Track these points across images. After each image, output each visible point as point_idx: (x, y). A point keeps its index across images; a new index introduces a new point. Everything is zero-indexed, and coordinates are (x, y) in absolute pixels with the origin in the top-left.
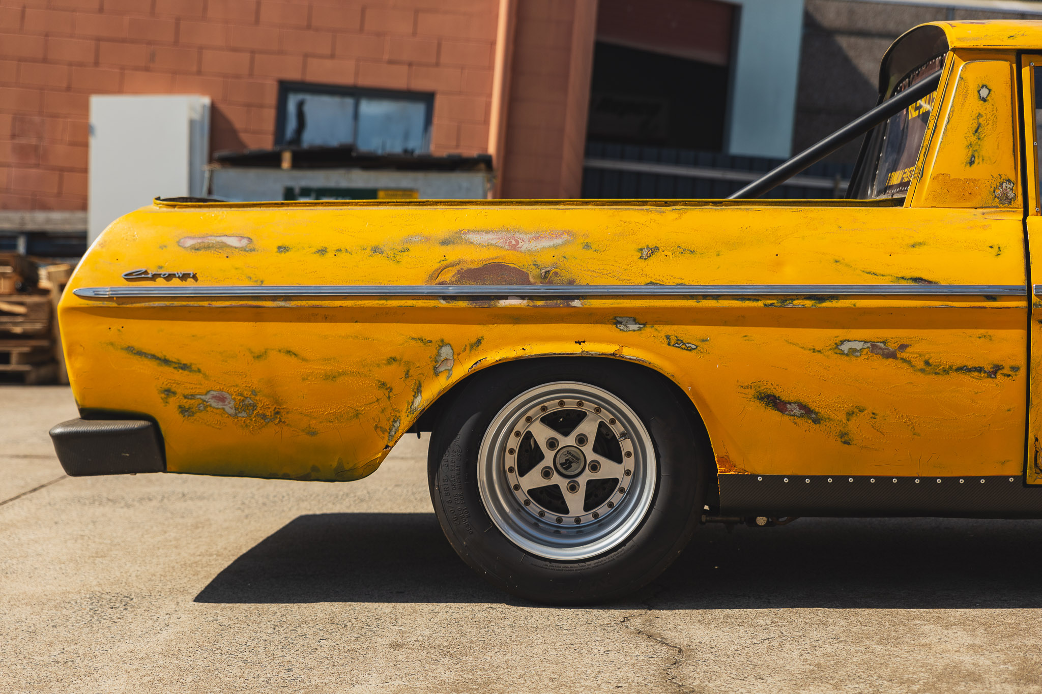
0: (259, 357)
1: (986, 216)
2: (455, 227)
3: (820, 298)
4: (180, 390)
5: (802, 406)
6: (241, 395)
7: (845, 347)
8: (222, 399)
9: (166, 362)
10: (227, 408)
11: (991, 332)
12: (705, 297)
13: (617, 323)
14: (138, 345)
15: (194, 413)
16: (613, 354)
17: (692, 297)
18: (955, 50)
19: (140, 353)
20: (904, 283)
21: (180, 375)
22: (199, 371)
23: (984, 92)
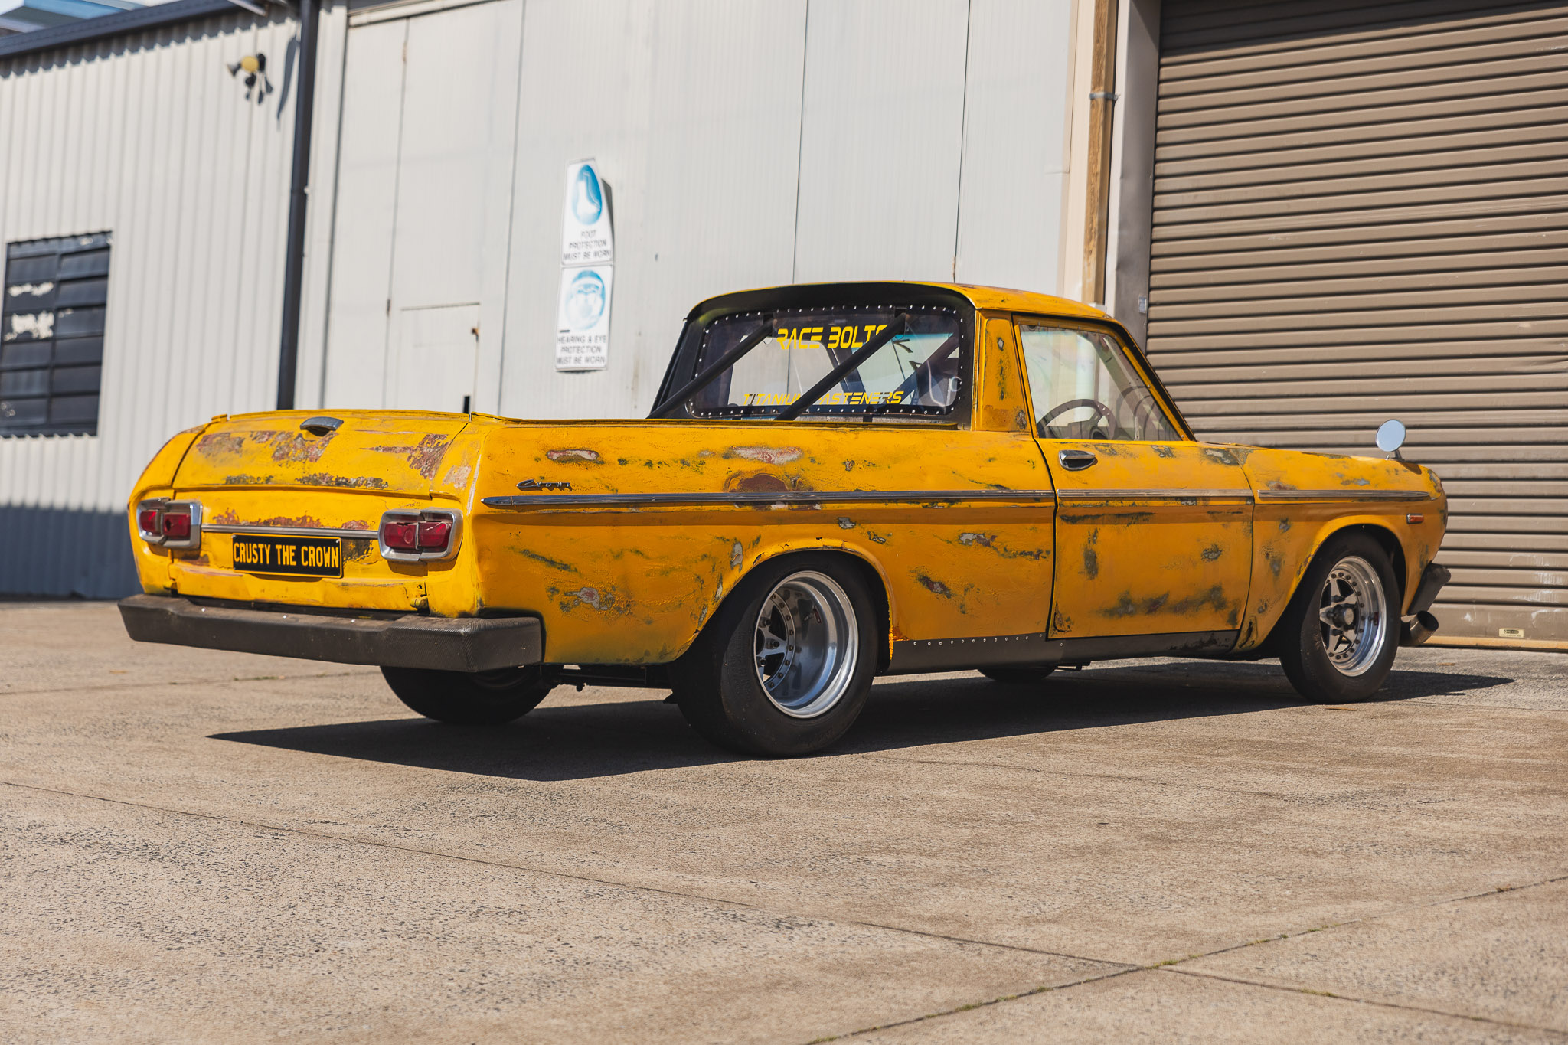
0: (617, 557)
1: (1017, 438)
2: (728, 443)
3: (951, 501)
4: (562, 588)
5: (942, 586)
6: (604, 590)
7: (964, 539)
8: (590, 595)
9: (552, 563)
10: (594, 603)
11: (1037, 525)
12: (890, 501)
13: (840, 522)
14: (532, 549)
15: (570, 608)
16: (841, 548)
17: (882, 501)
18: (980, 310)
19: (534, 556)
20: (992, 489)
21: (562, 575)
22: (576, 570)
23: (1001, 343)
